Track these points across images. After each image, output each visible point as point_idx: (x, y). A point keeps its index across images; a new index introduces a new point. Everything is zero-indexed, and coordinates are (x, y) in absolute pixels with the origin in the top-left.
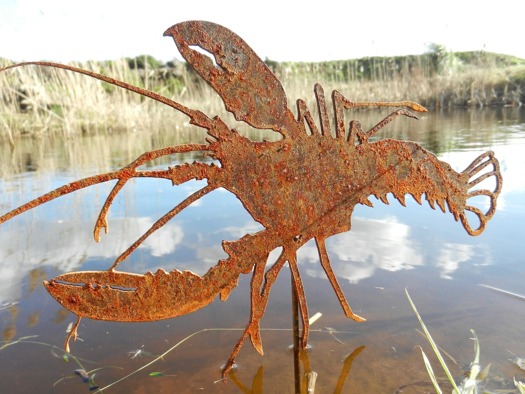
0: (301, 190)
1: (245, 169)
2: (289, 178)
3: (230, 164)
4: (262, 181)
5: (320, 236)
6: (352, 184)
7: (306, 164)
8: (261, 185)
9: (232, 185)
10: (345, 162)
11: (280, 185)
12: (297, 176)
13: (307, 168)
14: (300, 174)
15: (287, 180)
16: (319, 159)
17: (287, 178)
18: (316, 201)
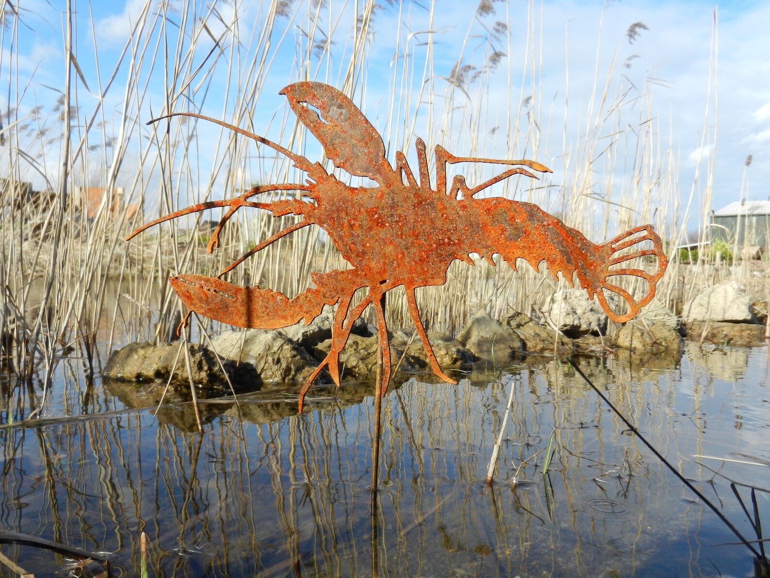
0: (392, 236)
1: (338, 210)
2: (380, 223)
3: (324, 203)
4: (353, 222)
5: (411, 284)
6: (449, 239)
7: (399, 212)
8: (352, 226)
9: (324, 223)
10: (443, 216)
11: (370, 228)
12: (388, 222)
13: (400, 216)
14: (392, 221)
15: (377, 225)
16: (414, 208)
17: (378, 223)
18: (407, 248)
